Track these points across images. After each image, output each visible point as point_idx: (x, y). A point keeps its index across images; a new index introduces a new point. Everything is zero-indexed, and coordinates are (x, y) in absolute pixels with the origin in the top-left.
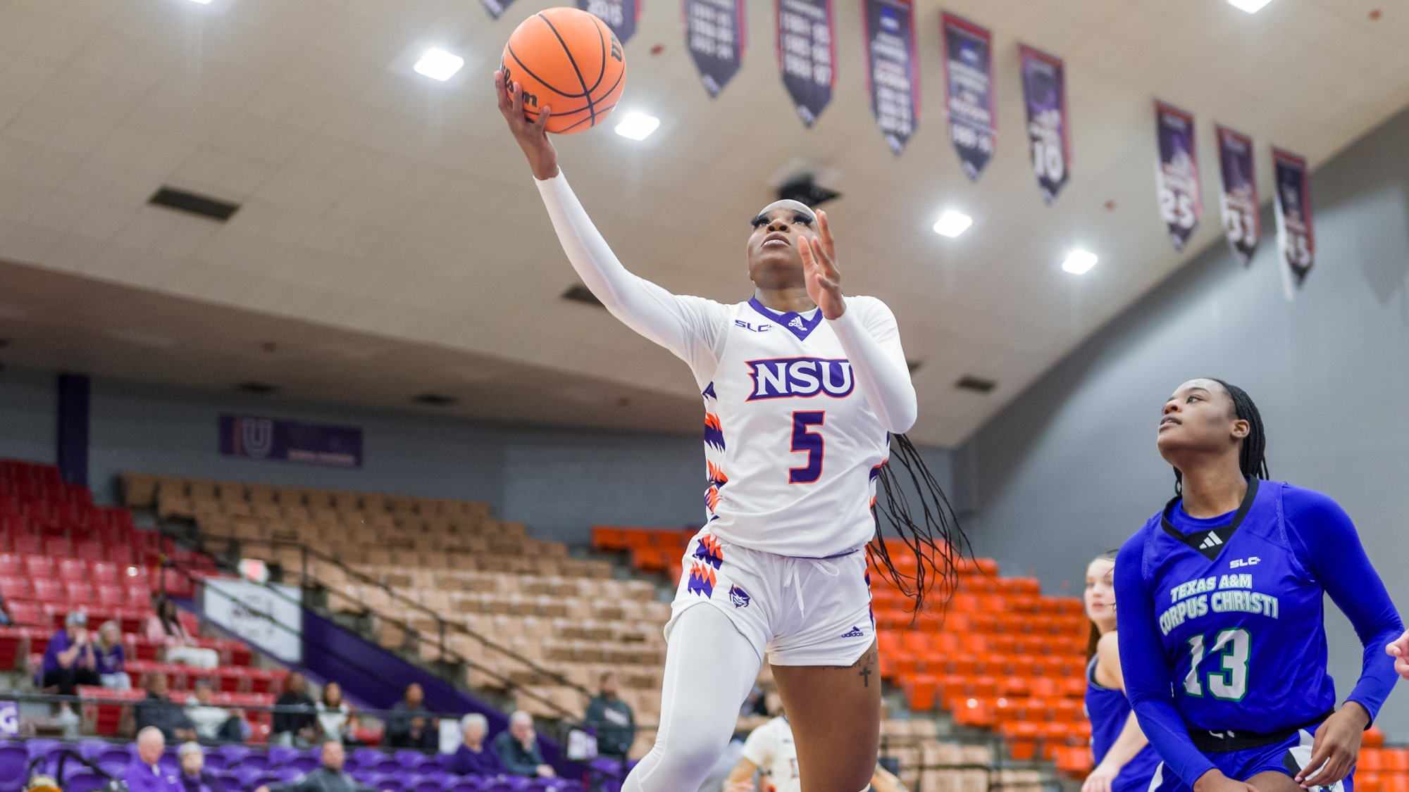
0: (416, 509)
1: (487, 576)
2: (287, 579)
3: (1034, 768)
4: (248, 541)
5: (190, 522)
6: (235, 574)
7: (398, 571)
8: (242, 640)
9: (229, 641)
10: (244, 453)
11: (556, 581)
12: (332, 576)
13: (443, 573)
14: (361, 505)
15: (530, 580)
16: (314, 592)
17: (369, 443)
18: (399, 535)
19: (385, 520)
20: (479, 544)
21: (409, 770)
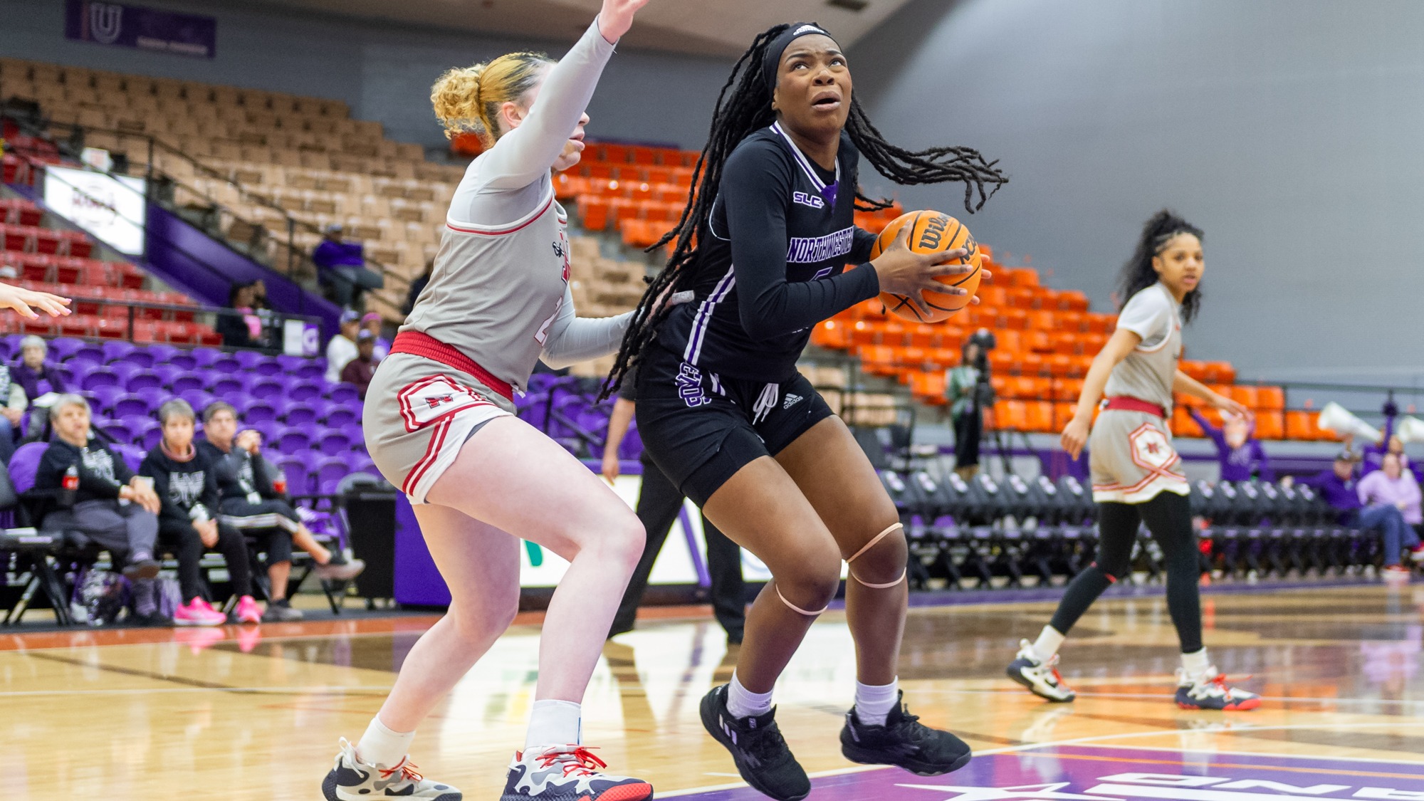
0: (269, 105)
1: (340, 176)
2: (132, 171)
3: (888, 392)
4: (92, 129)
5: (33, 107)
6: (78, 164)
7: (249, 167)
8: (82, 231)
9: (69, 231)
10: (91, 38)
11: (412, 184)
12: (179, 169)
13: (295, 171)
14: (212, 98)
15: (384, 182)
16: (159, 186)
17: (222, 34)
18: (251, 130)
19: (238, 114)
20: (333, 143)
21: (249, 370)
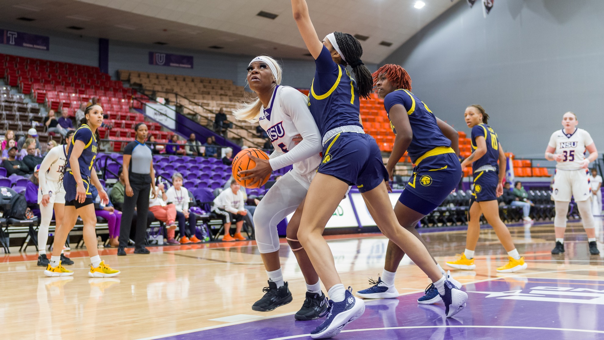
0: (210, 82)
1: (233, 103)
2: (171, 103)
3: (405, 165)
4: (158, 91)
5: (140, 85)
6: (155, 101)
7: (205, 101)
8: (158, 122)
9: (154, 122)
10: (157, 64)
12: (185, 102)
13: (219, 102)
14: (193, 81)
16: (179, 108)
17: (195, 61)
18: (205, 90)
19: (201, 85)
20: (230, 93)
